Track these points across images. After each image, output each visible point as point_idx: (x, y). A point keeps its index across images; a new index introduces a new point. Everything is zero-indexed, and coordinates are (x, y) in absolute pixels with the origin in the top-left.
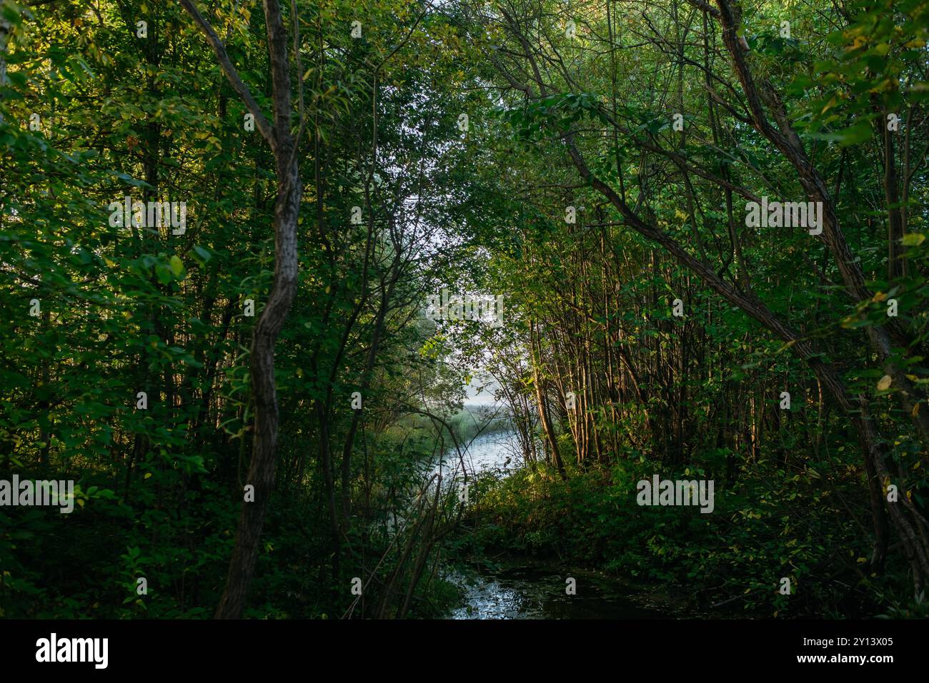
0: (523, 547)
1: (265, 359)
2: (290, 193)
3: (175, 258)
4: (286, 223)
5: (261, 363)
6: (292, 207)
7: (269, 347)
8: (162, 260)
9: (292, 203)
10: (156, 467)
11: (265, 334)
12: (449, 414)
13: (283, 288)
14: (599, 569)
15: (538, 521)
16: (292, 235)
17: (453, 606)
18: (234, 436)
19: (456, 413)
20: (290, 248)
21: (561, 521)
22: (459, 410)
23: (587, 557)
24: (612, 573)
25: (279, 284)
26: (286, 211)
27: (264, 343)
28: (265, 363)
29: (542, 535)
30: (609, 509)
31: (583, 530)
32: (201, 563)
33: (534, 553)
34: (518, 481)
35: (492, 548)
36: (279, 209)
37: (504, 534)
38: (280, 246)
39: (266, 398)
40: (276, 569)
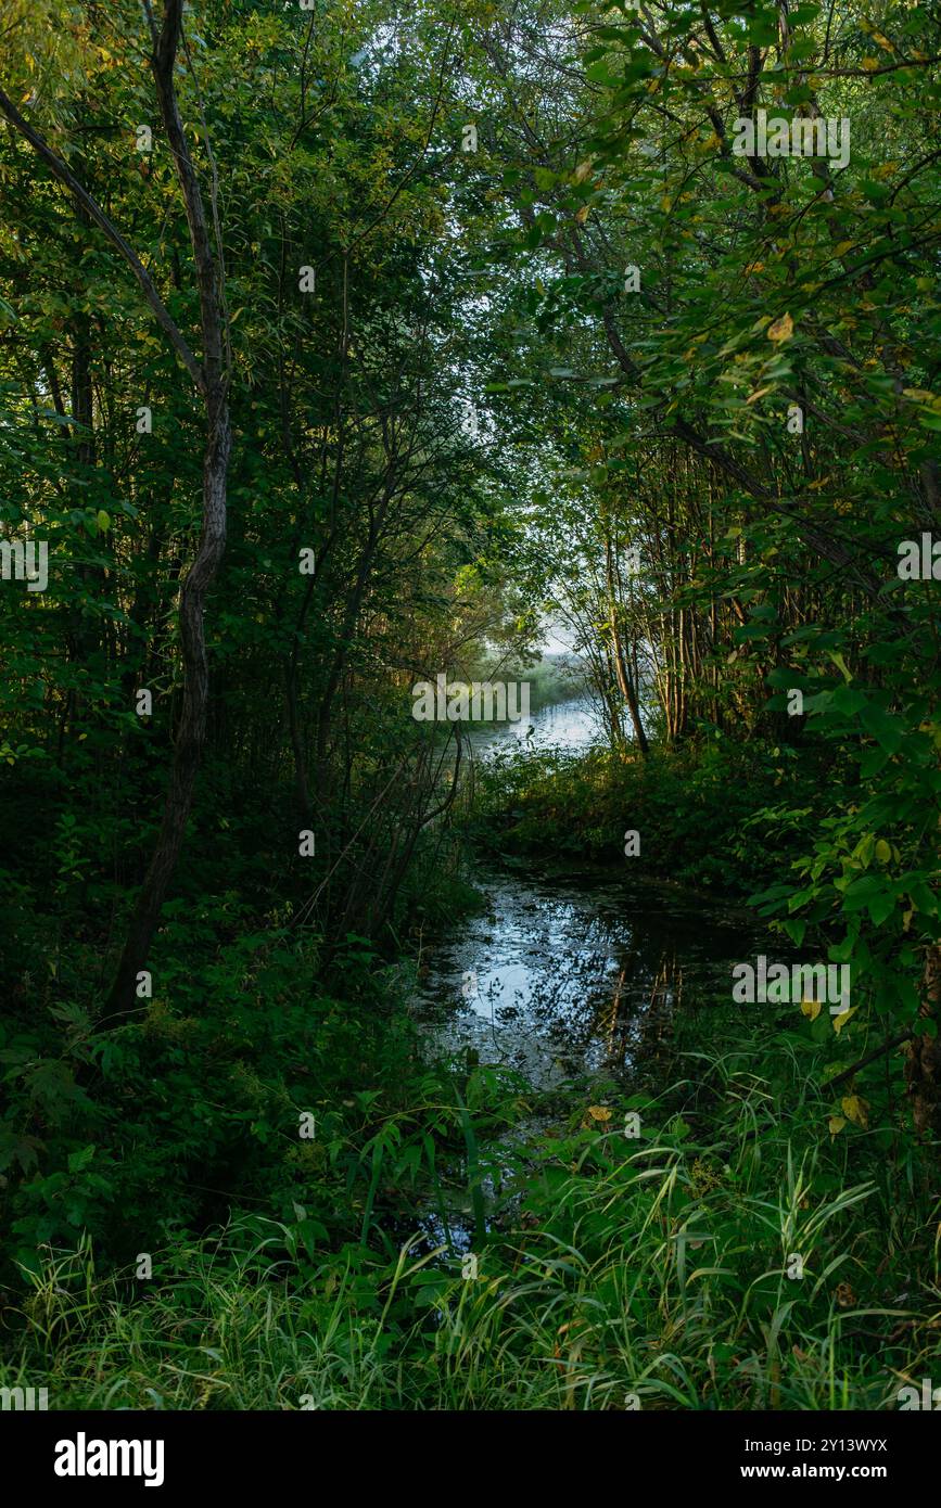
0: (578, 848)
1: (193, 616)
2: (218, 445)
3: (103, 513)
4: (214, 476)
5: (190, 620)
6: (221, 459)
7: (197, 604)
8: (90, 515)
9: (221, 455)
10: (92, 727)
11: (193, 591)
12: (521, 668)
13: (210, 545)
14: (673, 878)
15: (601, 815)
16: (220, 488)
17: (473, 916)
18: (164, 692)
19: (532, 666)
20: (218, 503)
21: (631, 815)
22: (535, 662)
23: (659, 862)
24: (690, 882)
25: (207, 541)
26: (215, 462)
27: (192, 601)
28: (193, 620)
29: (605, 832)
30: (692, 803)
31: (657, 828)
32: (143, 835)
33: (593, 856)
34: (591, 763)
35: (539, 848)
36: (208, 461)
37: (556, 830)
38: (208, 501)
39: (195, 655)
40: (237, 853)
